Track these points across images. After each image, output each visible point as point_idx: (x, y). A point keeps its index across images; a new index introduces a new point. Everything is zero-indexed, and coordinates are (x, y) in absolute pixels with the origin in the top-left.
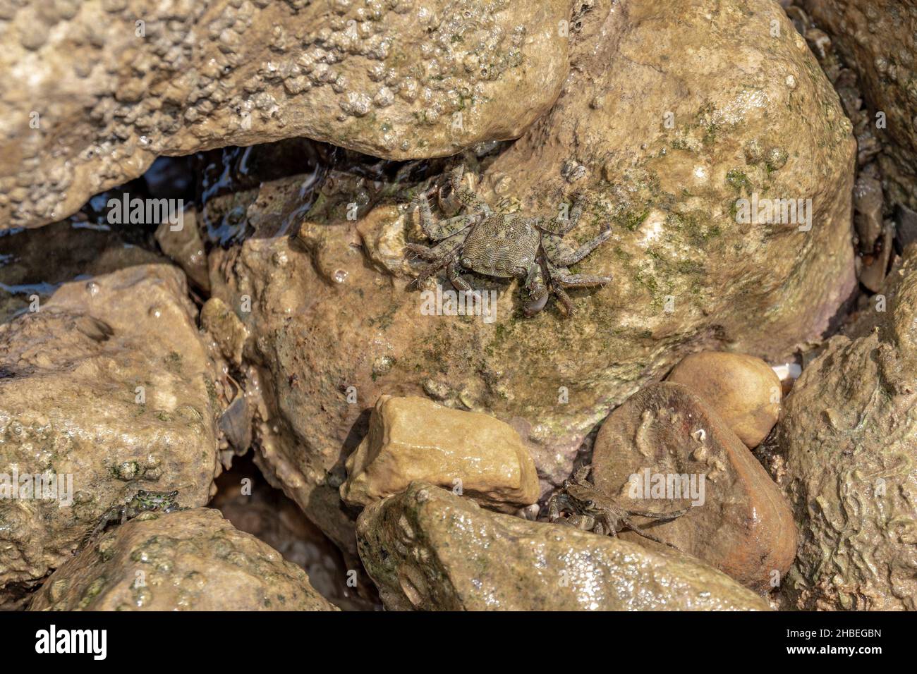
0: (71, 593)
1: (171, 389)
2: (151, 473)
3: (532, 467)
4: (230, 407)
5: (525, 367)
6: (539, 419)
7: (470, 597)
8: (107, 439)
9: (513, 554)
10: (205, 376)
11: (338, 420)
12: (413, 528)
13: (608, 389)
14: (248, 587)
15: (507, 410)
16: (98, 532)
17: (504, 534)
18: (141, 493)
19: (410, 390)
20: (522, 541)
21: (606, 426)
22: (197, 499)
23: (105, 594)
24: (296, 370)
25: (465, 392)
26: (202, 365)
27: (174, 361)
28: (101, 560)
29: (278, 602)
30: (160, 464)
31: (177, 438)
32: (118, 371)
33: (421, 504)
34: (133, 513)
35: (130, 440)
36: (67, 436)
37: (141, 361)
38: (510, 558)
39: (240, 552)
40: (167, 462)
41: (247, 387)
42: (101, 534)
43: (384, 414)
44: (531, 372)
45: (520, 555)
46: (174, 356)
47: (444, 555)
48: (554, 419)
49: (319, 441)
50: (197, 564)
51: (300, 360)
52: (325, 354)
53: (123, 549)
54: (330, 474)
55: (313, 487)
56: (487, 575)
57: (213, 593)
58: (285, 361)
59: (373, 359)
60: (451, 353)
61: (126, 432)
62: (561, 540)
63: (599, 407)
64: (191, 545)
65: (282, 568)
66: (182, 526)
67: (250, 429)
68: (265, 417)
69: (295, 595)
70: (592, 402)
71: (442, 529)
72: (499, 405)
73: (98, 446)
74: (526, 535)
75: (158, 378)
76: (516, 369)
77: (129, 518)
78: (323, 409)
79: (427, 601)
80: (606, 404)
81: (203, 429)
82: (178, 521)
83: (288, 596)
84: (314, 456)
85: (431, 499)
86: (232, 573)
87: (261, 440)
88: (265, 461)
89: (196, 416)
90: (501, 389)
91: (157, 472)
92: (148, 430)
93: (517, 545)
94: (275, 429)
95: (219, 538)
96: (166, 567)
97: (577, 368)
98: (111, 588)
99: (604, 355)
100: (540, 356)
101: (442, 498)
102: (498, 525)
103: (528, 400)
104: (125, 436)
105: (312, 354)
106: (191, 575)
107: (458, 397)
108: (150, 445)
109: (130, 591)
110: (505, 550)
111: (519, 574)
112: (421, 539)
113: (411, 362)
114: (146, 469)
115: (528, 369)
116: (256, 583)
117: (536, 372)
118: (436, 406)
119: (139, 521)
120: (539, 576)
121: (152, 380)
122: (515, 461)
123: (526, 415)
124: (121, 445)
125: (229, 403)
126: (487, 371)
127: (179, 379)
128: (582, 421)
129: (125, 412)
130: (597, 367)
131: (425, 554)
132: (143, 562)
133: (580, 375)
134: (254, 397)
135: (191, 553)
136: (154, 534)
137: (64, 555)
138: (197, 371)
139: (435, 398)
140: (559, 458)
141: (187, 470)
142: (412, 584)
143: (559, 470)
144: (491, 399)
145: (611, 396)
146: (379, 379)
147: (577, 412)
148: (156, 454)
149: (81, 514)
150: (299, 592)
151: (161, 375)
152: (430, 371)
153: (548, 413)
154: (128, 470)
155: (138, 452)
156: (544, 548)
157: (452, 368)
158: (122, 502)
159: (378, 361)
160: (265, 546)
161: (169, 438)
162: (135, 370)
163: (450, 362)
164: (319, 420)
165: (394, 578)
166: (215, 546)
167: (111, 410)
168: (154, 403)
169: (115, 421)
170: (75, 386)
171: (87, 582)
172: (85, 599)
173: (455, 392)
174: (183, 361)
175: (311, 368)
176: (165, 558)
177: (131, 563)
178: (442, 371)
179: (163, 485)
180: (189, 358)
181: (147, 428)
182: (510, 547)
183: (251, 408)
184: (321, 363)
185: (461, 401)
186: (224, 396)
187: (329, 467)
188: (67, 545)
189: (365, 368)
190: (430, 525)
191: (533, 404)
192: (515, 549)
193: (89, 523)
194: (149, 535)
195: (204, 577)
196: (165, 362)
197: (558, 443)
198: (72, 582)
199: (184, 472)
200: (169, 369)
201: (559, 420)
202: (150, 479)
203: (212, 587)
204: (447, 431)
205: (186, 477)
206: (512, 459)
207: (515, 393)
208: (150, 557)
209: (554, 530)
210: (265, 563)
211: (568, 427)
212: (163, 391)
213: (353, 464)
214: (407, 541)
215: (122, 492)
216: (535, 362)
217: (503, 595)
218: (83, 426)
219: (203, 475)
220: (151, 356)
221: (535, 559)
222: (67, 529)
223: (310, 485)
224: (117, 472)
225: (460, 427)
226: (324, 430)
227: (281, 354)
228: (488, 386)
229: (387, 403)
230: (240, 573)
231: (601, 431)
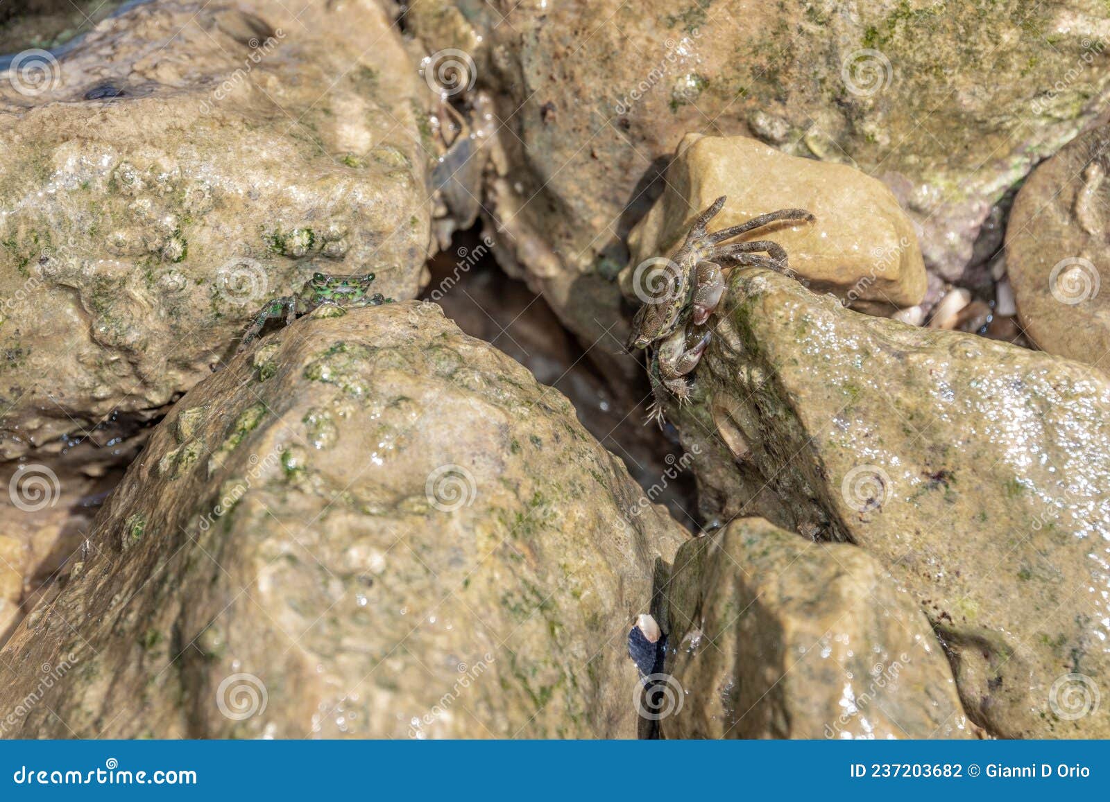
0: (210, 427)
1: (362, 120)
2: (332, 247)
3: (916, 248)
4: (450, 152)
5: (907, 94)
6: (925, 176)
7: (831, 443)
8: (265, 193)
9: (899, 377)
10: (414, 103)
11: (616, 173)
12: (740, 335)
13: (1030, 132)
14: (486, 423)
15: (878, 161)
16: (250, 336)
17: (885, 347)
18: (318, 278)
19: (728, 128)
20: (914, 358)
21: (1029, 189)
22: (402, 289)
23: (265, 428)
24: (552, 97)
25: (812, 133)
26: (409, 87)
27: (365, 80)
28: (258, 378)
29: (532, 447)
30: (346, 233)
31: (372, 194)
32: (281, 93)
33: (753, 298)
34: (303, 309)
35: (300, 195)
36: (202, 187)
37: (316, 80)
38: (894, 383)
39: (472, 368)
40: (357, 230)
41: (476, 123)
42: (255, 341)
43: (690, 162)
44: (916, 102)
45: (909, 380)
46: (366, 72)
47: (790, 378)
48: (947, 177)
49: (585, 207)
50: (408, 387)
51: (560, 81)
52: (599, 71)
53: (292, 361)
54: (602, 256)
55: (574, 277)
56: (857, 410)
57: (431, 431)
58: (535, 82)
59: (673, 78)
60: (794, 71)
61: (295, 183)
62: (974, 358)
63: (1016, 160)
64: (398, 357)
65: (534, 392)
66: (382, 328)
67: (478, 187)
68: (503, 169)
69: (557, 437)
70: (1006, 151)
71: (788, 338)
72: (865, 153)
73: (251, 203)
74: (919, 349)
75: (343, 104)
76: (894, 97)
77: (298, 316)
78: (593, 156)
79: (757, 449)
80: (1026, 155)
81: (412, 182)
82: (375, 319)
83: (546, 438)
84: (576, 229)
85: (770, 291)
86: (460, 401)
87: (494, 205)
88: (500, 237)
89: (402, 162)
90: (869, 127)
91: (342, 246)
92: (328, 182)
93: (906, 363)
94: (519, 187)
95: (440, 346)
96: (359, 390)
97: (988, 97)
98: (274, 421)
99: (1029, 77)
100: (931, 77)
101: (786, 289)
102: (874, 334)
103: (910, 146)
104: (293, 188)
105: (578, 70)
106: (396, 402)
107: (802, 141)
108: (331, 204)
109: (303, 426)
110: (886, 371)
111: (907, 409)
112: (754, 353)
113: (732, 84)
114: (325, 241)
115: (911, 96)
116: (497, 417)
117: (923, 103)
118: (770, 151)
119: (315, 318)
120: (940, 413)
121: (334, 108)
122: (892, 238)
123: (905, 168)
124: (287, 203)
125: (447, 146)
126: (848, 100)
127: (374, 107)
128: (989, 180)
129: (292, 153)
130: (1019, 97)
131: (758, 376)
132: (324, 381)
133: (991, 107)
134: (486, 138)
135: (397, 369)
136: (340, 338)
137: (197, 371)
138: (402, 95)
139: (767, 140)
140: (953, 237)
141: (386, 243)
142: (734, 423)
143: (951, 256)
144: (853, 144)
145: (1034, 142)
146: (682, 110)
147: (982, 167)
148: (340, 218)
149: (224, 309)
150: (562, 432)
151: (347, 99)
152: (759, 100)
153: (939, 167)
154: (299, 242)
155: (313, 214)
156: (948, 369)
157: (795, 93)
158: (288, 292)
159: (681, 82)
160: (509, 361)
161: (361, 194)
162: (307, 91)
163: (791, 84)
164: (585, 174)
165: (704, 414)
166: (434, 359)
167: (271, 148)
168: (336, 141)
169: (278, 165)
170: (217, 113)
171: (235, 411)
172: (233, 437)
173: (797, 131)
174: (380, 79)
175: (577, 93)
176: (358, 376)
177: (304, 382)
178: (778, 99)
179: (350, 267)
180: (389, 76)
181: (326, 177)
182: (895, 367)
183: (481, 156)
184: (591, 85)
185: (806, 146)
186: (441, 135)
187: (600, 246)
188: (204, 356)
189: (662, 93)
190: (769, 331)
191: (917, 153)
192: (902, 370)
193: (237, 322)
194: (331, 341)
195: (417, 405)
196: (352, 80)
197: (951, 214)
198: (213, 411)
199: (382, 246)
200: (358, 91)
201: (954, 179)
202: (331, 257)
203: (430, 421)
204: (787, 189)
205: (385, 255)
206: (887, 234)
207: (891, 135)
208: (334, 374)
209: (961, 343)
210: (510, 387)
211: (968, 190)
212: (351, 123)
213: (640, 240)
214: (728, 355)
215: (287, 277)
216: (924, 87)
217: (881, 441)
218: (229, 171)
219: (412, 252)
220: (332, 72)
221: (933, 387)
222: (205, 331)
223: (570, 272)
224: (280, 246)
225: (808, 184)
226: (593, 188)
227: (529, 71)
228: (849, 122)
229: (695, 145)
230: (473, 401)
231: (1020, 196)
